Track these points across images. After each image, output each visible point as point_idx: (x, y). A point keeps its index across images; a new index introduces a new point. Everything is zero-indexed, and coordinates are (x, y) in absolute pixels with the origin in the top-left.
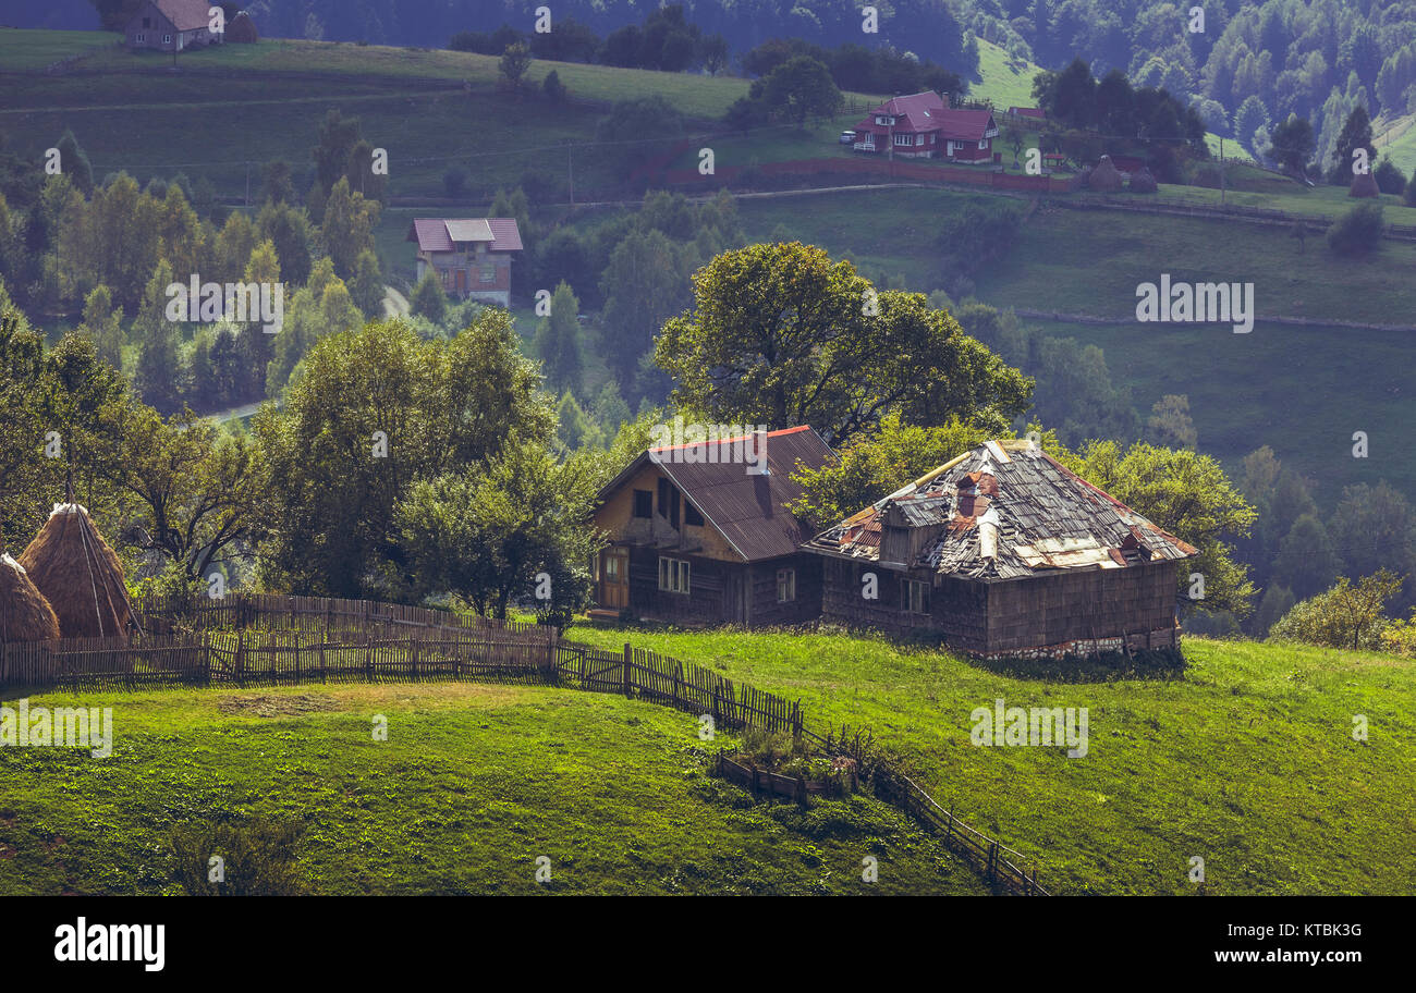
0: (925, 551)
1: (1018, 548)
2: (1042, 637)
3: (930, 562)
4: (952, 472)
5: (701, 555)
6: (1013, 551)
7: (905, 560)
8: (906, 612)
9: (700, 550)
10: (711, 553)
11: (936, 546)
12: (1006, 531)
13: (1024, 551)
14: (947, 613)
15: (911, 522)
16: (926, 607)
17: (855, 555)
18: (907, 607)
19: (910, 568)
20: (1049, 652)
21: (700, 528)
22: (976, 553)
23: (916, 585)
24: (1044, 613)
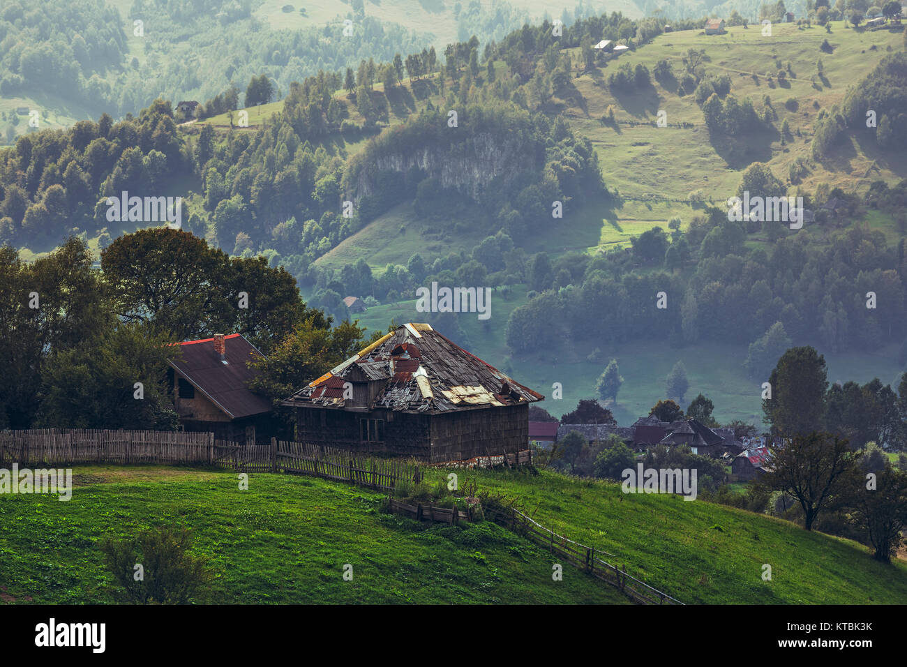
0: (378, 398)
1: (443, 392)
2: (459, 454)
3: (384, 405)
4: (384, 346)
5: (192, 419)
6: (441, 394)
7: (366, 404)
8: (365, 442)
9: (191, 415)
10: (200, 417)
11: (386, 394)
12: (433, 381)
13: (447, 394)
14: (398, 439)
15: (370, 377)
16: (381, 437)
17: (325, 404)
18: (365, 438)
19: (370, 410)
20: (465, 465)
21: (191, 400)
22: (418, 395)
23: (372, 423)
24: (460, 437)
